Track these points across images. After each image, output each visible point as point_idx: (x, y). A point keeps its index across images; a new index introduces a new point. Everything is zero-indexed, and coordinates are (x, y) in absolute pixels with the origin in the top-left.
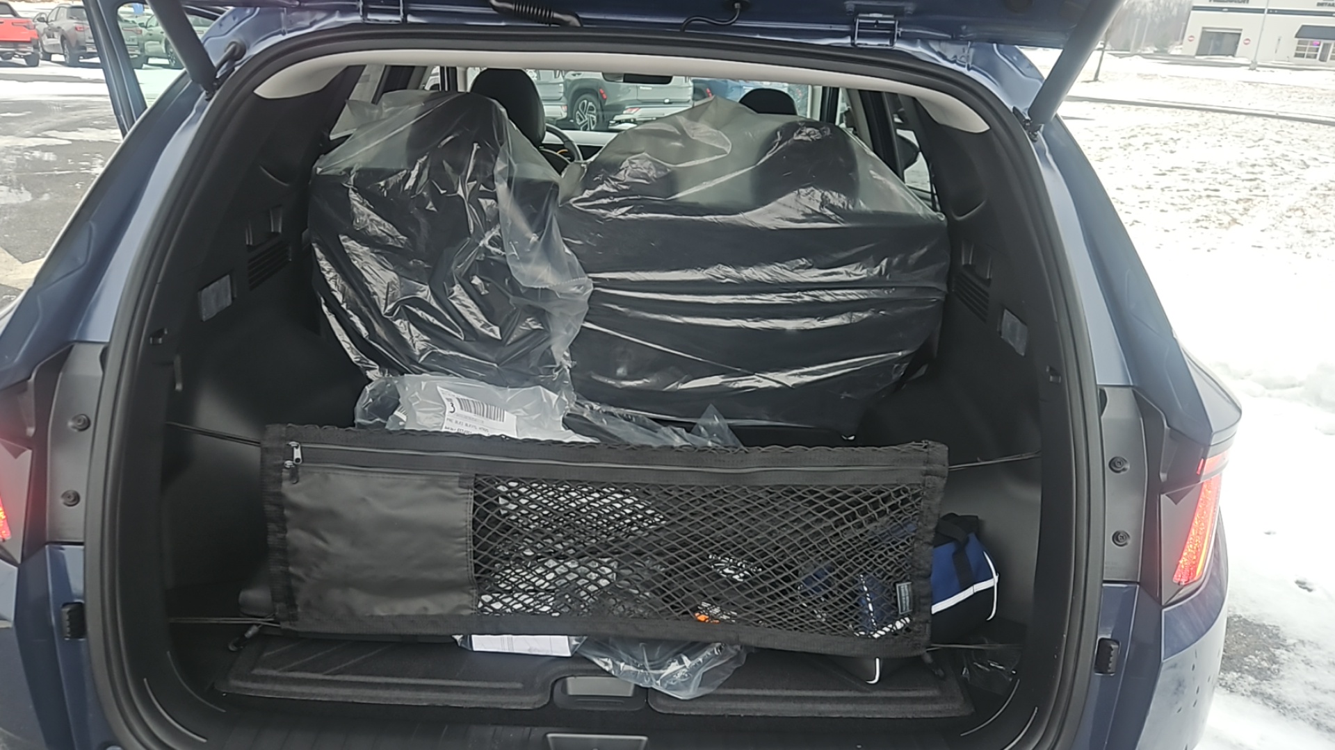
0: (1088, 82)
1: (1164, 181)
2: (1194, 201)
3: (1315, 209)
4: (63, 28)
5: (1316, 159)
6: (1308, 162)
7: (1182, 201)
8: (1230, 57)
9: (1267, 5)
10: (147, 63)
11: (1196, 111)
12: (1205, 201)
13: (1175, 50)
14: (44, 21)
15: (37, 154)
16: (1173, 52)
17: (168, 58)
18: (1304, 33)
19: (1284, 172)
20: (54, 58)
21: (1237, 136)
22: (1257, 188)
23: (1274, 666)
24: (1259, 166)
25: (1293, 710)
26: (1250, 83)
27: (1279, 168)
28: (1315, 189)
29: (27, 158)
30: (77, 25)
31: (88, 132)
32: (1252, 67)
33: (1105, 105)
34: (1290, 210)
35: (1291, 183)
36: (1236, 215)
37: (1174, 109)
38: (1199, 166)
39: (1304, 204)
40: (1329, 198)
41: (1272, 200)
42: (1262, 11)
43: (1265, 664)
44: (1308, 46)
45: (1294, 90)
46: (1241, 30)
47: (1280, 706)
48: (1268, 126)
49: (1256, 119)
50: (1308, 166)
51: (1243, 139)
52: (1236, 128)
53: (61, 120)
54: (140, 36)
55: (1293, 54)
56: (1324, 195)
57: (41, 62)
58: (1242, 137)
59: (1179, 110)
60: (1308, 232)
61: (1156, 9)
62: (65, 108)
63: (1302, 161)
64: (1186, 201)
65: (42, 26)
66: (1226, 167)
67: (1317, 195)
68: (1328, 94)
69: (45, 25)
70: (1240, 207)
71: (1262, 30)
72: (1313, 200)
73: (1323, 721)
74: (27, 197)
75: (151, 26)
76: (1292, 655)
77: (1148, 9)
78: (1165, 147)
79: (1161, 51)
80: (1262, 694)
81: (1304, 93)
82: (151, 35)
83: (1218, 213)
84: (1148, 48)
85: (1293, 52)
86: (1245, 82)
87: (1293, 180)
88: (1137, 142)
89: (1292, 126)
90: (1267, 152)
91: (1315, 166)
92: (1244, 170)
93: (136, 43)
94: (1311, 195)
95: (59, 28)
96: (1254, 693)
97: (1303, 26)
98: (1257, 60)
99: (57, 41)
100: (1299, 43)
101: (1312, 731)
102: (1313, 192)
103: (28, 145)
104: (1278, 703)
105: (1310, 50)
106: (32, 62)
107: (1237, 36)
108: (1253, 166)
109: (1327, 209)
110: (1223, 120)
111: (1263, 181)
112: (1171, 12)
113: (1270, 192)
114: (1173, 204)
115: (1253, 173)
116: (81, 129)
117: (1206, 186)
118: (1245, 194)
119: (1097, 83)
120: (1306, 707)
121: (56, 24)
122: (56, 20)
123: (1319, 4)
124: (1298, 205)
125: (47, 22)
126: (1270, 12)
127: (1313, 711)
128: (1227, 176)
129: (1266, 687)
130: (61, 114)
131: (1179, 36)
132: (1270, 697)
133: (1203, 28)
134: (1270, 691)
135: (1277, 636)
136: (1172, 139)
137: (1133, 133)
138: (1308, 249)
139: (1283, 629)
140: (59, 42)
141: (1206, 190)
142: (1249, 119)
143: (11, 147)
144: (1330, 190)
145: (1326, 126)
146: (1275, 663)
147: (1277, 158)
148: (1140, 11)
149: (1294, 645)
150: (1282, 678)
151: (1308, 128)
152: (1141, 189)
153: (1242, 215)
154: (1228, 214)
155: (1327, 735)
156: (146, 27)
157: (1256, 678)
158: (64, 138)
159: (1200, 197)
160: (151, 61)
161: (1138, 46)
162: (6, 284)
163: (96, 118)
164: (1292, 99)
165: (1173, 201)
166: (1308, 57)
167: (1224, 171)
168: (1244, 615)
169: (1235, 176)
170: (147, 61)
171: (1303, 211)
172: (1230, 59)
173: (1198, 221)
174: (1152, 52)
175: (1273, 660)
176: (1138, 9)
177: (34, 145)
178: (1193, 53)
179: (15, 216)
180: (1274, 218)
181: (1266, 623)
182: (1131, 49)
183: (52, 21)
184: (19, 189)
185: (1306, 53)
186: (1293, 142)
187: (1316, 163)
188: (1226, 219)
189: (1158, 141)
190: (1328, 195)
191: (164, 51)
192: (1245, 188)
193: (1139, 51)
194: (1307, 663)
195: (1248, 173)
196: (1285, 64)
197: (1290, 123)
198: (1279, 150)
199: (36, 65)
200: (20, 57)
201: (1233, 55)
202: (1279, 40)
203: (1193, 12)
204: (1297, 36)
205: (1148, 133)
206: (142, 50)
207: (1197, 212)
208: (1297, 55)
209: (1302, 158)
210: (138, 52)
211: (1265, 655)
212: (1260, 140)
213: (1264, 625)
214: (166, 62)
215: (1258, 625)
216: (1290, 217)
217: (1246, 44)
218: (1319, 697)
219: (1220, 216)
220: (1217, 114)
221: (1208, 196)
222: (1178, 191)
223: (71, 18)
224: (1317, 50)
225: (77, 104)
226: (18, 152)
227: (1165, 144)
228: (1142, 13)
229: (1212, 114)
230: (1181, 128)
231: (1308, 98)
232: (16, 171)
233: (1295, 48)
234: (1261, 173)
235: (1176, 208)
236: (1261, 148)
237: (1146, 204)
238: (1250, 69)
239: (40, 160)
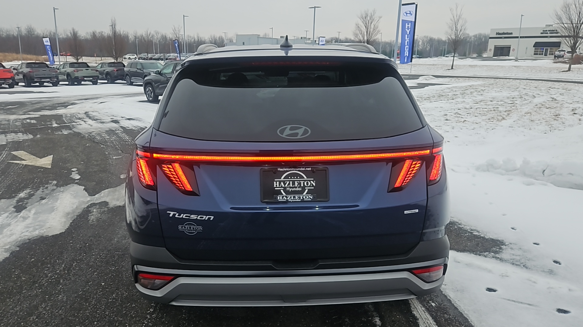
0: (449, 70)
1: (477, 106)
2: (489, 112)
3: (536, 113)
4: (24, 72)
5: (539, 94)
6: (536, 96)
7: (483, 112)
8: (507, 57)
9: (520, 35)
10: (59, 84)
11: (493, 79)
12: (493, 112)
13: (485, 55)
14: (15, 70)
15: (28, 121)
16: (484, 56)
17: (68, 81)
18: (537, 45)
19: (525, 100)
20: (20, 84)
21: (508, 88)
22: (514, 106)
23: (501, 250)
24: (516, 98)
25: (505, 261)
26: (515, 66)
27: (523, 99)
28: (537, 105)
29: (25, 122)
30: (30, 70)
31: (45, 112)
32: (516, 60)
33: (456, 78)
34: (526, 113)
35: (528, 104)
36: (504, 117)
37: (484, 79)
38: (491, 99)
39: (531, 111)
40: (542, 108)
41: (519, 110)
42: (517, 37)
43: (498, 250)
44: (539, 50)
45: (533, 68)
46: (510, 45)
47: (501, 260)
48: (521, 83)
49: (517, 80)
50: (535, 97)
51: (511, 88)
52: (508, 84)
53: (33, 108)
54: (57, 73)
55: (533, 54)
56: (540, 107)
57: (15, 86)
58: (510, 88)
59: (486, 79)
60: (532, 121)
61: (476, 39)
62: (32, 103)
63: (533, 95)
64: (485, 112)
65: (15, 71)
66: (503, 99)
67: (537, 107)
68: (547, 69)
69: (16, 71)
70: (506, 114)
71: (518, 45)
72: (535, 109)
73: (514, 263)
74: (31, 136)
75: (60, 69)
76: (507, 247)
77: (472, 39)
78: (479, 93)
79: (480, 56)
80: (496, 257)
81: (537, 69)
82: (60, 72)
83: (497, 116)
84: (474, 55)
85: (533, 53)
86: (513, 66)
87: (528, 102)
88: (468, 92)
89: (531, 82)
90: (519, 93)
91: (538, 97)
92: (509, 100)
93: (55, 76)
94: (535, 107)
95: (22, 72)
96: (493, 257)
97: (536, 42)
98: (518, 57)
99: (21, 77)
100: (535, 49)
101: (511, 265)
102: (536, 106)
103: (23, 118)
104: (501, 259)
105: (540, 52)
106: (11, 86)
107: (509, 48)
108: (513, 98)
109: (541, 112)
110: (503, 82)
111: (516, 104)
112: (482, 40)
113: (519, 107)
114: (480, 114)
115: (513, 101)
116: (42, 111)
117: (494, 107)
118: (509, 108)
119: (453, 70)
120: (510, 260)
121: (20, 70)
122: (21, 69)
123: (542, 33)
124: (529, 112)
125: (17, 70)
126: (521, 37)
127: (512, 261)
128: (502, 103)
129: (497, 256)
130: (31, 106)
131: (485, 50)
132: (498, 258)
133: (495, 46)
134: (498, 256)
135: (503, 242)
136: (482, 90)
137: (467, 88)
138: (531, 127)
139: (505, 240)
140: (22, 78)
141: (494, 108)
142: (514, 81)
143: (17, 119)
144: (543, 105)
145: (545, 82)
146: (501, 249)
147: (523, 95)
148: (469, 40)
149: (508, 244)
150: (503, 253)
151: (538, 83)
152: (468, 109)
153: (506, 116)
154: (501, 116)
155: (516, 266)
156: (58, 69)
157: (494, 253)
158: (37, 114)
159: (491, 111)
160: (60, 83)
161: (469, 54)
162: (37, 165)
163: (46, 106)
164: (533, 72)
165: (480, 113)
166: (540, 54)
167: (501, 101)
168: (492, 237)
169: (505, 102)
170: (59, 83)
171: (530, 113)
172: (507, 58)
173: (489, 119)
174: (476, 56)
175: (501, 248)
176: (468, 39)
177: (26, 117)
178: (492, 56)
179: (30, 143)
180: (519, 117)
181: (499, 239)
182: (467, 56)
183: (19, 69)
184: (27, 134)
185: (539, 53)
186: (531, 88)
187: (539, 96)
188: (500, 118)
189: (476, 91)
190: (542, 107)
191: (66, 79)
192: (509, 106)
193: (470, 56)
194: (512, 249)
195: (511, 101)
196: (531, 58)
197: (530, 81)
198: (524, 92)
199: (13, 87)
200: (6, 84)
201: (508, 56)
202: (527, 48)
203: (490, 40)
204: (534, 47)
205: (472, 88)
206: (58, 79)
207: (489, 116)
208: (535, 54)
209: (533, 94)
210: (56, 80)
211: (498, 247)
212: (517, 88)
213: (499, 240)
214: (67, 83)
215: (497, 240)
216: (525, 116)
217: (513, 51)
218: (514, 257)
219: (498, 117)
220: (501, 79)
221: (494, 110)
222: (483, 109)
223: (28, 68)
224: (543, 52)
225: (36, 101)
226: (20, 121)
227: (479, 92)
228: (470, 41)
229: (499, 79)
230: (486, 85)
231: (539, 71)
232: (23, 127)
233: (534, 51)
234: (516, 101)
235: (481, 115)
236: (518, 91)
237: (469, 114)
238: (516, 61)
239: (30, 123)
